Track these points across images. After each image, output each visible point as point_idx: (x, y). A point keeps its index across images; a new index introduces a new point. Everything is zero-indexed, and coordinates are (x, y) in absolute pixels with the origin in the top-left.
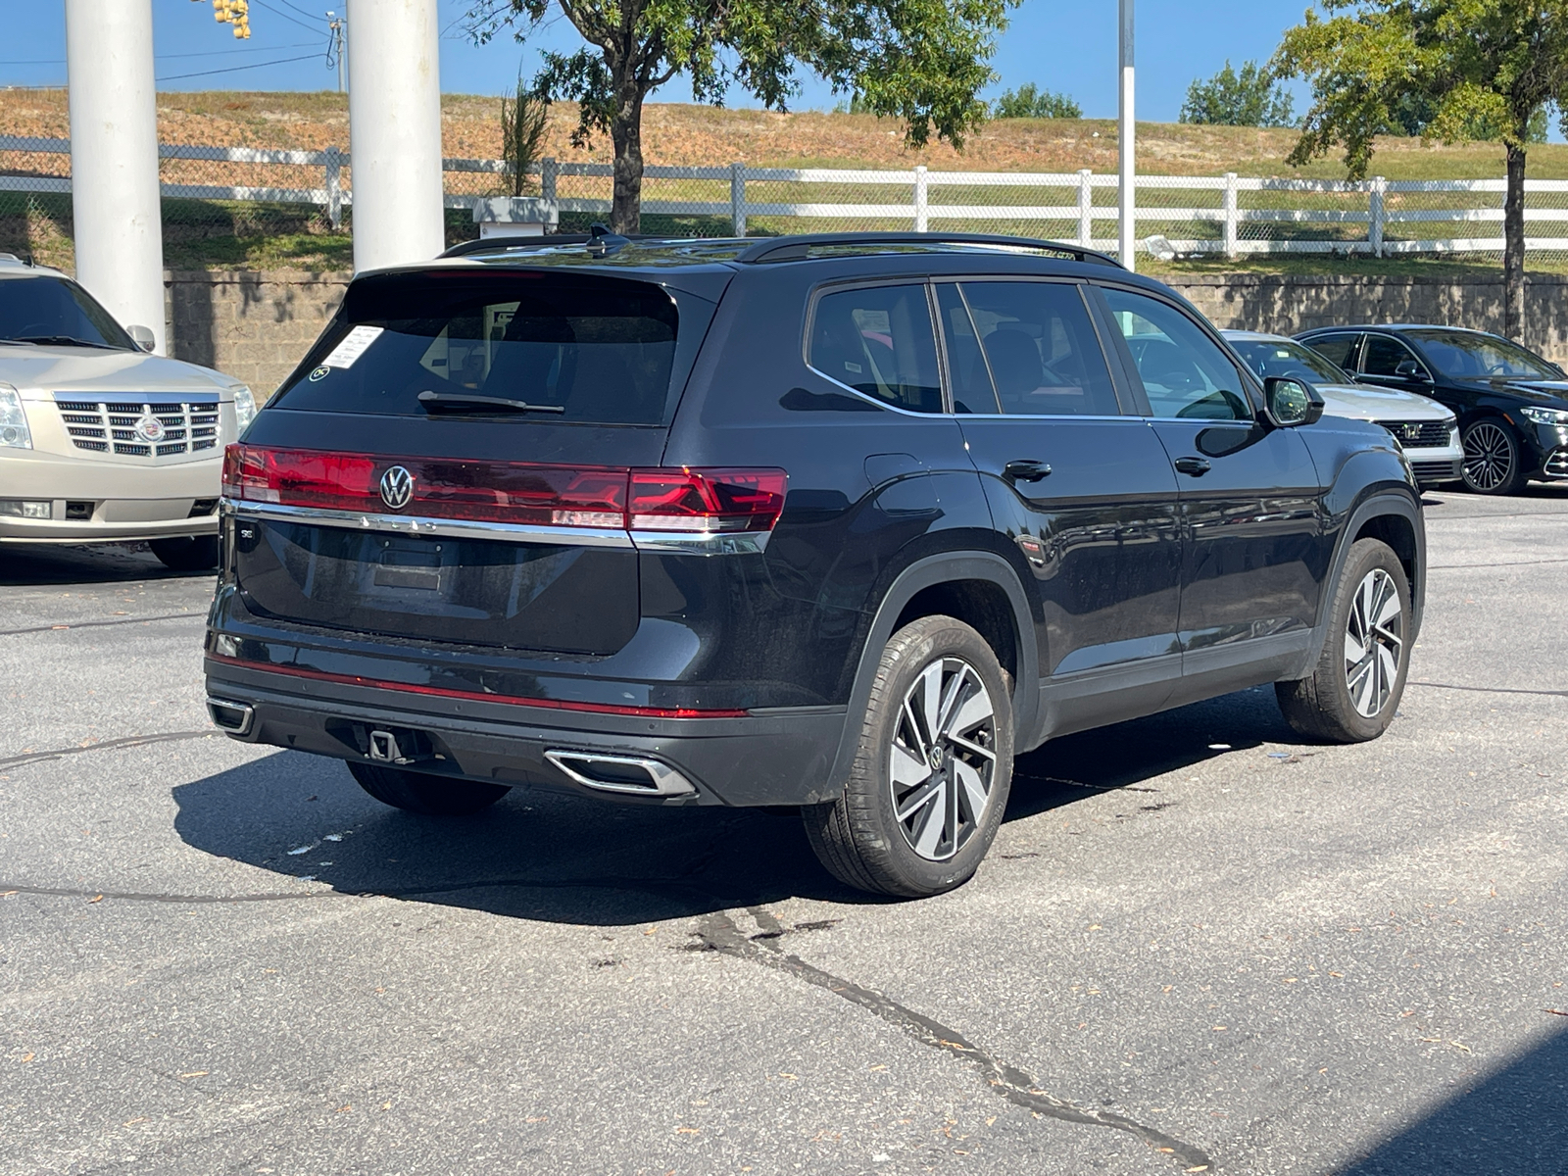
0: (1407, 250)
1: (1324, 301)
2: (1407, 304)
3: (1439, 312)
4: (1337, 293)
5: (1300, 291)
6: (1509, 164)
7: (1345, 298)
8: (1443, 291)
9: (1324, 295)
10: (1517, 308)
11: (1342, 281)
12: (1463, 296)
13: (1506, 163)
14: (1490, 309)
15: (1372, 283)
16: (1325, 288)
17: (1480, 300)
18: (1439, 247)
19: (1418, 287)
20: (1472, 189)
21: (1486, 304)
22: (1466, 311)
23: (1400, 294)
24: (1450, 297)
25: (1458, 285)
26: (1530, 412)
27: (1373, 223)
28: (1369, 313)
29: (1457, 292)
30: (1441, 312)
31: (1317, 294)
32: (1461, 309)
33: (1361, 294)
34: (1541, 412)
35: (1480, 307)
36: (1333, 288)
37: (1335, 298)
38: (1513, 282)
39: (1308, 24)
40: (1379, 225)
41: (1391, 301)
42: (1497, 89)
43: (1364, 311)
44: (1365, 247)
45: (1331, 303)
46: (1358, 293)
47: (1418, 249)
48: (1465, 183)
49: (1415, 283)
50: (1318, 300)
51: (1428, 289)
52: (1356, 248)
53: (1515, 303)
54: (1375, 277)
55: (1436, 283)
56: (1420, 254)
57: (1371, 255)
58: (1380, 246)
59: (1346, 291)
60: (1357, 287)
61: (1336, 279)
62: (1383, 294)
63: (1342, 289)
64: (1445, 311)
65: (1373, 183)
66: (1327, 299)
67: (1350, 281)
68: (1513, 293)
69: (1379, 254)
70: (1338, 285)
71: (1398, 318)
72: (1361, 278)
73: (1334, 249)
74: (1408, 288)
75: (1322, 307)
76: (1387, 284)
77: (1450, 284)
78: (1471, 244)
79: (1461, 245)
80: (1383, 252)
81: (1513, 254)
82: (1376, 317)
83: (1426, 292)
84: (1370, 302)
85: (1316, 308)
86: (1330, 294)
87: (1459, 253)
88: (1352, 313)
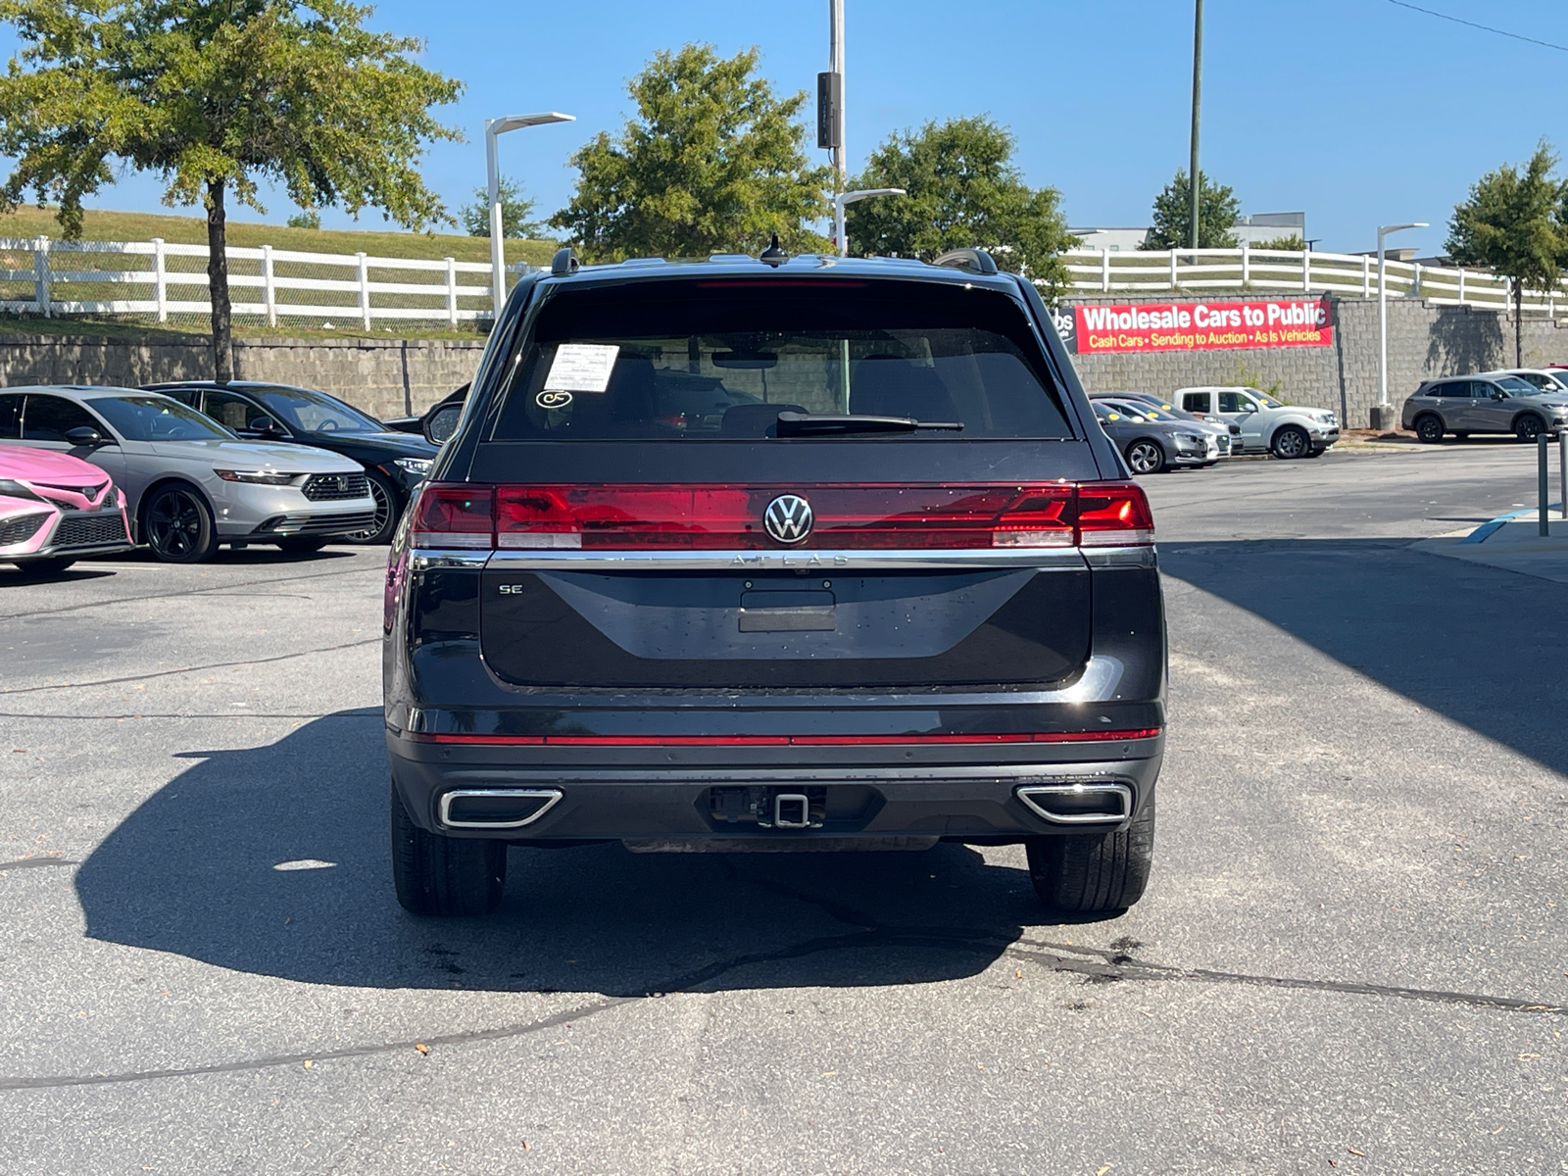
0: (72, 311)
1: (28, 361)
2: (103, 365)
3: (132, 373)
4: (40, 353)
5: (5, 351)
6: (210, 224)
7: (47, 358)
8: (133, 351)
9: (28, 355)
10: (228, 369)
11: (43, 341)
12: (151, 357)
13: (206, 226)
14: (175, 370)
15: (71, 344)
16: (28, 349)
17: (166, 360)
18: (101, 308)
19: (111, 348)
20: (125, 251)
21: (172, 364)
22: (154, 372)
23: (95, 353)
24: (140, 357)
25: (146, 346)
26: (405, 464)
27: (40, 283)
28: (70, 374)
29: (145, 353)
30: (133, 373)
31: (21, 355)
32: (150, 369)
33: (61, 355)
34: (413, 463)
35: (166, 368)
36: (35, 348)
37: (38, 358)
38: (222, 343)
39: (11, 74)
40: (46, 285)
41: (89, 361)
42: (228, 151)
43: (65, 372)
44: (34, 307)
45: (35, 363)
46: (58, 353)
47: (82, 310)
48: (119, 245)
49: (109, 344)
50: (22, 360)
51: (120, 350)
52: (27, 308)
53: (226, 364)
54: (73, 337)
55: (127, 344)
56: (85, 315)
57: (40, 316)
58: (48, 306)
59: (47, 351)
60: (57, 347)
61: (38, 339)
62: (81, 354)
63: (44, 349)
64: (136, 371)
65: (37, 242)
66: (30, 359)
67: (50, 341)
68: (223, 353)
69: (48, 315)
70: (39, 345)
71: (97, 379)
72: (61, 339)
73: (7, 309)
74: (103, 348)
75: (27, 368)
76: (85, 344)
77: (139, 345)
78: (128, 306)
79: (120, 306)
80: (51, 312)
81: (220, 317)
82: (76, 378)
83: (119, 353)
84: (70, 362)
85: (21, 368)
86: (32, 354)
87: (120, 314)
88: (54, 373)
